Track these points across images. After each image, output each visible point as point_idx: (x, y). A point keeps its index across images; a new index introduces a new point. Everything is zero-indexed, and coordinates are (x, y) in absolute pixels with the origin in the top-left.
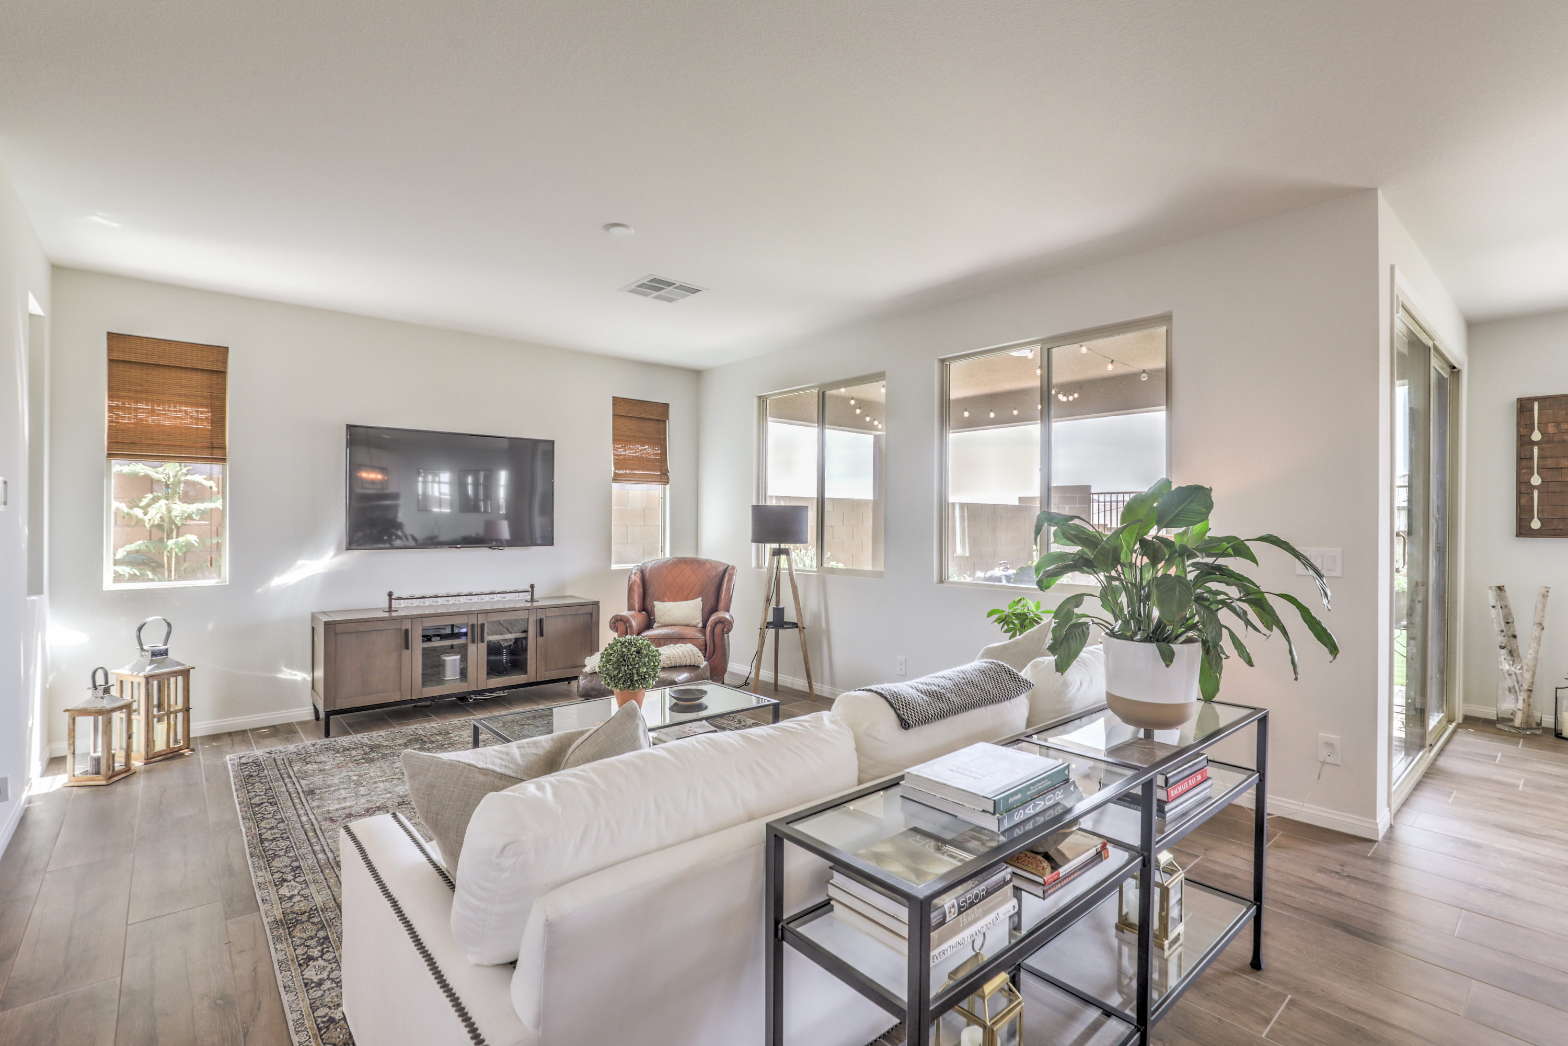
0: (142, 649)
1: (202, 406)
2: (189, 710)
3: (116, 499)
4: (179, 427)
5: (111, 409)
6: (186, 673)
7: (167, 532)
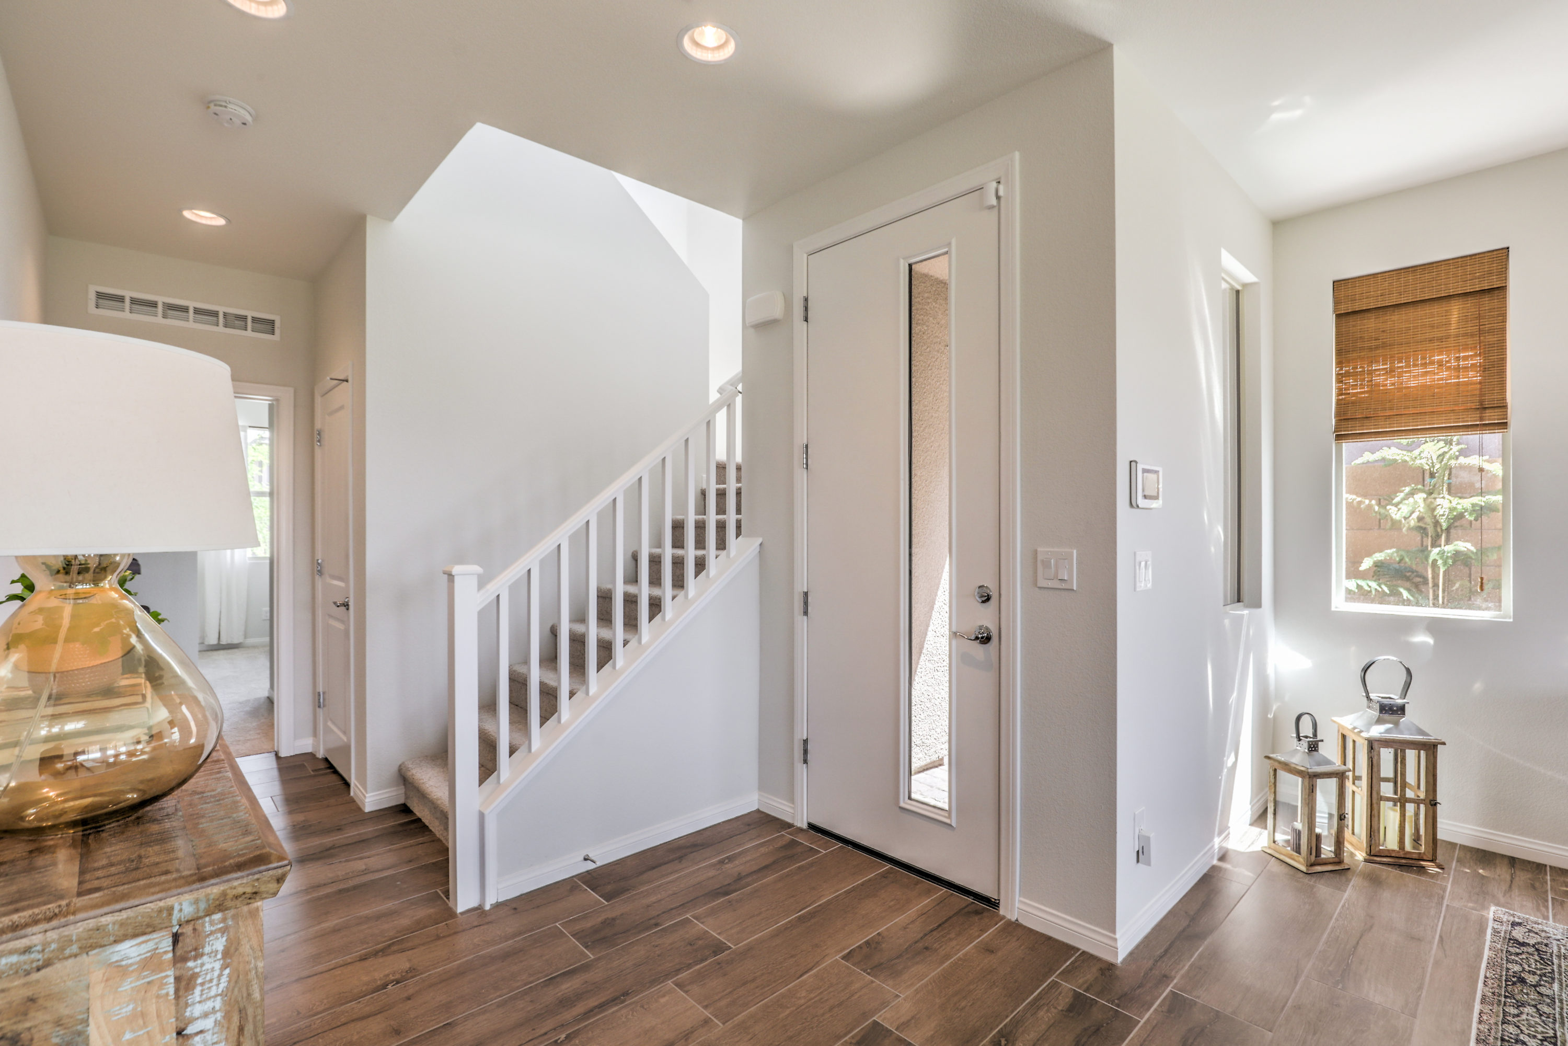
0: (1368, 697)
1: (1466, 349)
2: (1435, 804)
3: (1349, 492)
4: (1430, 386)
5: (1340, 378)
6: (1430, 748)
7: (1431, 536)
